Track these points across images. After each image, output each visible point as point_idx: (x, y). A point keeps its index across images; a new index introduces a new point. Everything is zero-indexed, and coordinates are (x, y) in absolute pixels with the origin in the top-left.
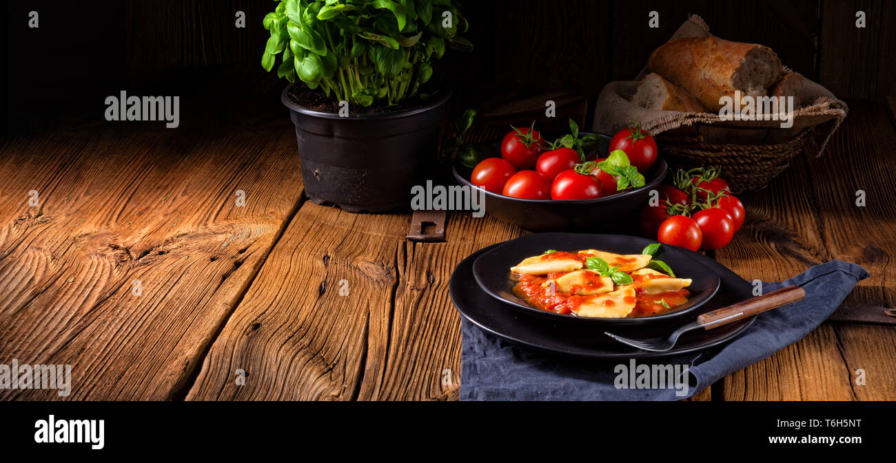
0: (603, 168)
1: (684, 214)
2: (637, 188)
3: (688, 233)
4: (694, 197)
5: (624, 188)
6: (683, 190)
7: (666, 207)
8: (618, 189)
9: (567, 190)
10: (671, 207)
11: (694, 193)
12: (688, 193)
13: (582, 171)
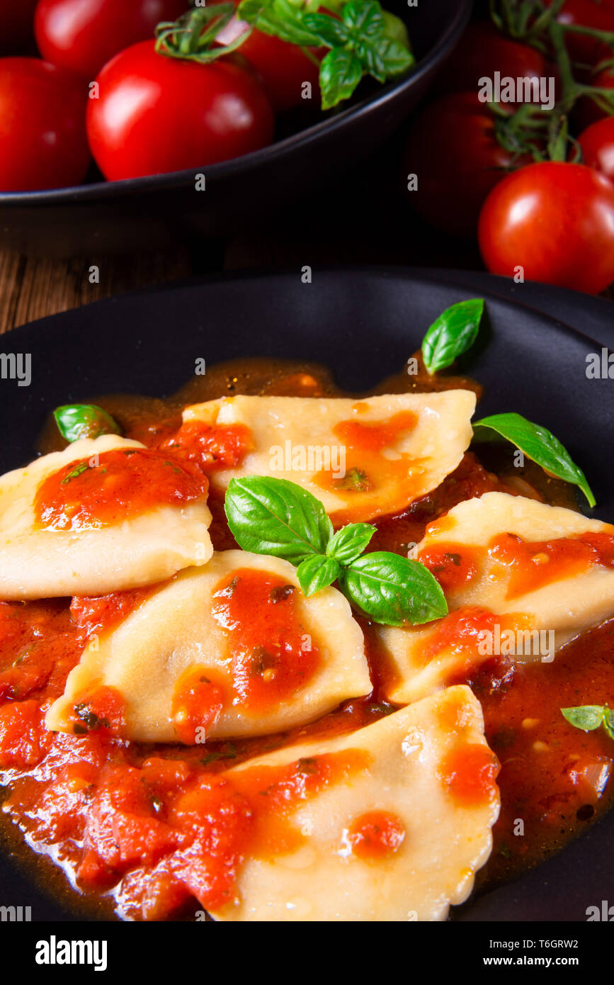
0: (262, 22)
1: (557, 151)
2: (392, 82)
3: (586, 227)
4: (564, 60)
5: (348, 95)
6: (522, 41)
7: (487, 123)
8: (325, 105)
9: (142, 123)
10: (506, 120)
11: (558, 42)
12: (541, 46)
13: (185, 45)
